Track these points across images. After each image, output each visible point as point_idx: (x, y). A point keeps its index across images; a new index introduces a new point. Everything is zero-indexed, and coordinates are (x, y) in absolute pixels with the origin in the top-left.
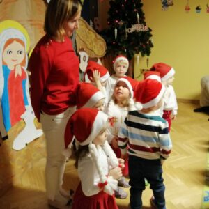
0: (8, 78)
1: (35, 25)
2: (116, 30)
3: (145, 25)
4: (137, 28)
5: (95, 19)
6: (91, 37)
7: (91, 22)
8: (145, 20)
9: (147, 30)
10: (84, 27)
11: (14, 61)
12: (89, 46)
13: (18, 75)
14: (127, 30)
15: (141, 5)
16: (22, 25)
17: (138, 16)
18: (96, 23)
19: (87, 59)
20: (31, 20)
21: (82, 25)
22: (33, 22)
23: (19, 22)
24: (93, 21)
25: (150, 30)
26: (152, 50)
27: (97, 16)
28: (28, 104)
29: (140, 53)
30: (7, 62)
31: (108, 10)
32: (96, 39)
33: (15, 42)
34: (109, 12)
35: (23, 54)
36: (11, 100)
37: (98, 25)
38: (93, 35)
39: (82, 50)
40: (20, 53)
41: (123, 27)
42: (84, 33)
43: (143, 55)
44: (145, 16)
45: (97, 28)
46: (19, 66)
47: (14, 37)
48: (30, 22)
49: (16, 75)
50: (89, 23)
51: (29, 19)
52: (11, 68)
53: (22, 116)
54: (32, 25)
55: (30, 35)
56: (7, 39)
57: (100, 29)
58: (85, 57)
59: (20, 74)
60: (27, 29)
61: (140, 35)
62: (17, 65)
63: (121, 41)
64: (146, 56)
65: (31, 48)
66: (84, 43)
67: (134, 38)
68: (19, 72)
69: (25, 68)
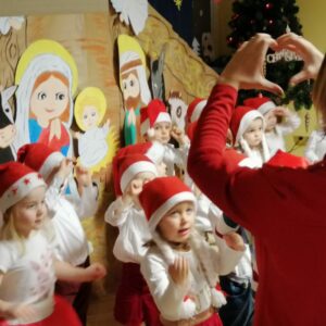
1: (90, 47)
4: (286, 54)
5: (204, 35)
6: (194, 70)
7: (195, 43)
10: (180, 51)
11: (49, 111)
12: (190, 89)
13: (55, 137)
15: (296, 10)
16: (67, 48)
17: (289, 30)
18: (205, 44)
20: (82, 40)
21: (177, 48)
22: (85, 44)
23: (60, 42)
24: (200, 41)
27: (208, 29)
29: (292, 103)
30: (36, 114)
31: (230, 19)
32: (204, 75)
33: (52, 79)
34: (230, 24)
35: (65, 100)
37: (210, 48)
38: (197, 67)
40: (61, 97)
42: (181, 63)
45: (206, 53)
46: (58, 121)
47: (51, 69)
48: (81, 43)
49: (51, 137)
51: (79, 37)
52: (43, 124)
54: (83, 48)
55: (78, 65)
56: (40, 73)
57: (212, 55)
58: (180, 108)
59: (59, 137)
60: (74, 56)
62: (54, 119)
64: (303, 110)
65: (79, 91)
66: (180, 82)
67: (279, 74)
68: (56, 132)
69: (68, 125)
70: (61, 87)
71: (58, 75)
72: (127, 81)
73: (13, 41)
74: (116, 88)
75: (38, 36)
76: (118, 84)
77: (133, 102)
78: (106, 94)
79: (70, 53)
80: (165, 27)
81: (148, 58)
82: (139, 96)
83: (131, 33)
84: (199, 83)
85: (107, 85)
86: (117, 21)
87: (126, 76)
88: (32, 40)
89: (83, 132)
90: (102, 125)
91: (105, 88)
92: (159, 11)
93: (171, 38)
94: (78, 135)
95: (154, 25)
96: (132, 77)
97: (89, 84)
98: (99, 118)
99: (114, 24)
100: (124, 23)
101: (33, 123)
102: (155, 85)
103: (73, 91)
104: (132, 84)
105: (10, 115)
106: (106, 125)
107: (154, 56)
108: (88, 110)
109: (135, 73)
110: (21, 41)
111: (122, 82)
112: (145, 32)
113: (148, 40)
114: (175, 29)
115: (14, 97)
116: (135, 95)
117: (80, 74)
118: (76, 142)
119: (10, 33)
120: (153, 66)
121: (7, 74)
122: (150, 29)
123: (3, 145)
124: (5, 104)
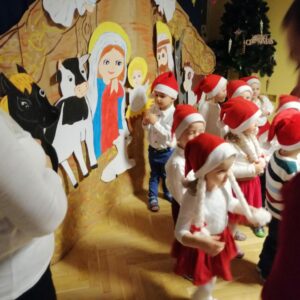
2: (230, 41)
3: (269, 37)
4: (258, 39)
5: (202, 26)
6: (200, 48)
8: (270, 30)
9: (271, 42)
10: (192, 35)
11: (111, 73)
12: (196, 61)
13: (114, 91)
14: (245, 43)
15: (267, 9)
16: (124, 29)
17: (262, 23)
20: (134, 23)
21: (191, 33)
23: (120, 24)
25: (275, 43)
26: (275, 69)
27: (205, 23)
28: (122, 128)
29: (259, 72)
30: (102, 75)
31: (221, 16)
32: (205, 52)
33: (113, 50)
34: (222, 19)
35: (122, 66)
36: (104, 121)
38: (201, 46)
39: (188, 64)
40: (119, 63)
41: (241, 38)
42: (192, 43)
43: (262, 75)
44: (270, 24)
46: (116, 80)
48: (133, 26)
49: (112, 91)
51: (132, 21)
52: (106, 82)
53: (114, 142)
54: (134, 29)
55: (131, 41)
56: (105, 46)
58: (190, 73)
59: (117, 91)
60: (129, 35)
61: (261, 49)
62: (114, 78)
63: (237, 55)
64: (266, 77)
66: (191, 56)
67: (253, 53)
68: (115, 88)
69: (123, 83)
71: (118, 48)
72: (161, 54)
73: (87, 21)
75: (105, 19)
79: (127, 32)
80: (185, 18)
81: (174, 39)
82: (167, 64)
83: (164, 20)
84: (202, 57)
85: (149, 56)
86: (156, 11)
87: (160, 50)
88: (100, 22)
89: (132, 88)
90: (144, 83)
91: (147, 58)
92: (182, 6)
93: (188, 26)
94: (129, 90)
95: (179, 17)
96: (163, 51)
97: (137, 55)
98: (143, 79)
99: (154, 13)
100: (160, 13)
101: (100, 81)
102: (176, 57)
104: (163, 56)
105: (84, 75)
106: (147, 84)
107: (177, 38)
109: (165, 48)
110: (93, 22)
112: (173, 21)
113: (174, 26)
114: (191, 20)
116: (164, 64)
118: (128, 95)
119: (85, 15)
120: (176, 44)
121: (83, 45)
122: (176, 19)
123: (80, 96)
124: (81, 67)
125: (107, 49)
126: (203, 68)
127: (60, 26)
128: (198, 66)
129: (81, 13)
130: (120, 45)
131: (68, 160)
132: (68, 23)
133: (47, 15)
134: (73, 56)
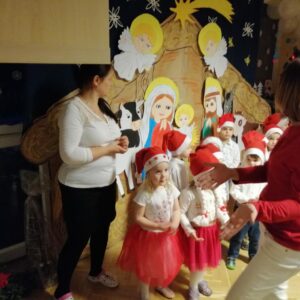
0: (153, 130)
1: (188, 83)
5: (267, 81)
6: (253, 100)
7: (260, 85)
12: (249, 111)
13: (163, 129)
16: (175, 82)
18: (266, 85)
19: (244, 123)
21: (243, 87)
22: (186, 81)
23: (172, 79)
24: (263, 84)
27: (270, 78)
33: (165, 98)
37: (269, 89)
38: (255, 99)
39: (239, 113)
40: (169, 108)
42: (245, 96)
45: (267, 91)
46: (165, 120)
47: (165, 93)
48: (183, 80)
49: (161, 128)
50: (253, 86)
51: (182, 77)
52: (157, 121)
54: (185, 83)
58: (241, 121)
62: (163, 119)
65: (179, 105)
66: (243, 106)
69: (170, 123)
70: (169, 103)
71: (169, 96)
72: (209, 103)
73: (146, 77)
74: (201, 106)
75: (160, 75)
76: (203, 103)
77: (211, 115)
78: (195, 109)
80: (236, 75)
81: (224, 91)
82: (216, 112)
83: (215, 77)
84: (256, 108)
86: (207, 70)
87: (208, 100)
88: (156, 77)
89: (178, 127)
90: (190, 125)
91: (194, 105)
92: (235, 66)
93: (240, 81)
95: (230, 74)
96: (212, 101)
98: (189, 121)
99: (205, 72)
101: (152, 120)
102: (227, 107)
103: (175, 105)
104: (212, 104)
105: (139, 115)
106: (192, 126)
107: (228, 90)
108: (183, 116)
109: (215, 99)
110: (150, 76)
111: (205, 103)
112: (224, 77)
113: (225, 81)
114: (244, 76)
115: (143, 105)
116: (213, 111)
117: (180, 97)
119: (144, 72)
120: (227, 96)
121: (140, 93)
122: (227, 75)
123: (134, 129)
124: (138, 109)
125: (160, 97)
126: (257, 117)
127: (124, 80)
128: (252, 115)
129: (141, 71)
130: (170, 93)
131: (120, 175)
132: (130, 78)
133: (116, 73)
134: (132, 101)
